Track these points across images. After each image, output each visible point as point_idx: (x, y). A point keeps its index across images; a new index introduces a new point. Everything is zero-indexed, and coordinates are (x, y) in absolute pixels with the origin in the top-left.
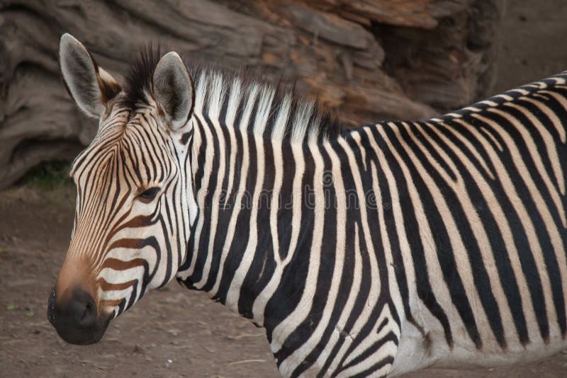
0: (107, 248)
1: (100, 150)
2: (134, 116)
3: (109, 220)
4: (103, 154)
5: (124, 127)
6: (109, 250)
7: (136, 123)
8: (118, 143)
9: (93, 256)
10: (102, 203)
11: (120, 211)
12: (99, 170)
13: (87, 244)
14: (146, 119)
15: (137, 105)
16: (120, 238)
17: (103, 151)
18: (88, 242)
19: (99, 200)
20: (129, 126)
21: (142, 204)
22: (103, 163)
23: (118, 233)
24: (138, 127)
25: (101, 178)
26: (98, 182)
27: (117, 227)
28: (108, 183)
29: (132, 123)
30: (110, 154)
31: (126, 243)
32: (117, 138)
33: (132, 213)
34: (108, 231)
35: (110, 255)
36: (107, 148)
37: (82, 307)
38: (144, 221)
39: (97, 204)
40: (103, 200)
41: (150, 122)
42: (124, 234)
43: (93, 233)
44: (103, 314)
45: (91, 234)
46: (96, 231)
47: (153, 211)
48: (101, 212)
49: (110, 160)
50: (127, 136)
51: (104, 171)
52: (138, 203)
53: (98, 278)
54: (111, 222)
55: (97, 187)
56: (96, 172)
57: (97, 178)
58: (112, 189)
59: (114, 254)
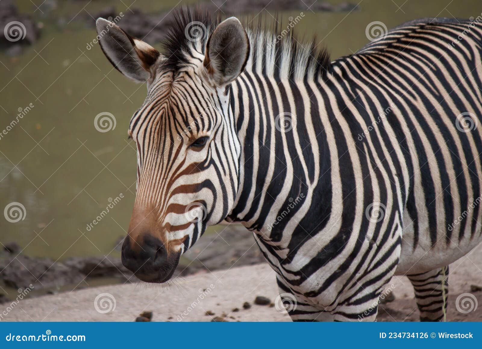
0: (169, 195)
1: (152, 109)
2: (179, 75)
3: (168, 170)
4: (155, 113)
5: (171, 85)
6: (170, 197)
7: (181, 81)
8: (167, 100)
9: (157, 204)
10: (160, 157)
11: (176, 161)
12: (154, 126)
13: (151, 194)
14: (190, 77)
15: (179, 65)
16: (179, 185)
17: (155, 109)
18: (151, 192)
19: (156, 154)
20: (175, 84)
21: (195, 152)
22: (156, 121)
23: (177, 181)
24: (184, 84)
25: (156, 134)
26: (154, 137)
27: (176, 176)
28: (163, 138)
29: (178, 81)
30: (161, 111)
31: (184, 189)
32: (165, 96)
33: (186, 161)
34: (168, 180)
35: (172, 201)
36: (158, 106)
37: (154, 251)
38: (199, 167)
39: (156, 158)
40: (160, 154)
41: (194, 79)
42: (182, 181)
43: (155, 184)
44: (173, 252)
45: (153, 184)
46: (157, 181)
47: (205, 158)
48: (160, 164)
49: (162, 116)
50: (174, 93)
51: (158, 127)
52: (191, 152)
53: (164, 224)
54: (169, 172)
55: (153, 142)
56: (151, 129)
57: (152, 134)
58: (166, 143)
59: (175, 200)
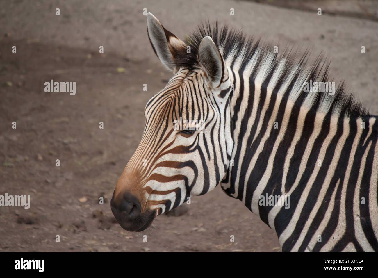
0: (154, 166)
1: (163, 96)
2: (191, 74)
3: (158, 147)
4: (164, 99)
5: (182, 81)
6: (155, 168)
7: (190, 79)
8: (175, 92)
9: (142, 171)
10: (155, 134)
11: (166, 141)
12: (159, 110)
13: (139, 162)
14: (197, 77)
15: (194, 66)
16: (164, 160)
17: (165, 96)
18: (139, 161)
19: (153, 132)
20: (185, 81)
21: (183, 137)
22: (162, 106)
23: (164, 156)
24: (190, 82)
25: (158, 116)
26: (156, 118)
27: (163, 152)
28: (162, 120)
29: (188, 79)
30: (168, 100)
31: (169, 164)
32: (176, 88)
33: (175, 143)
34: (156, 154)
35: (156, 171)
36: (168, 95)
37: (130, 206)
38: (185, 150)
39: (152, 134)
40: (156, 132)
41: (199, 80)
42: (167, 157)
43: (145, 155)
44: (148, 210)
45: (143, 155)
46: (147, 153)
47: (191, 143)
48: (153, 140)
49: (167, 103)
50: (182, 88)
51: (161, 111)
52: (180, 137)
53: (145, 186)
54: (159, 148)
55: (154, 122)
56: (157, 111)
57: (156, 115)
58: (163, 125)
59: (158, 171)
